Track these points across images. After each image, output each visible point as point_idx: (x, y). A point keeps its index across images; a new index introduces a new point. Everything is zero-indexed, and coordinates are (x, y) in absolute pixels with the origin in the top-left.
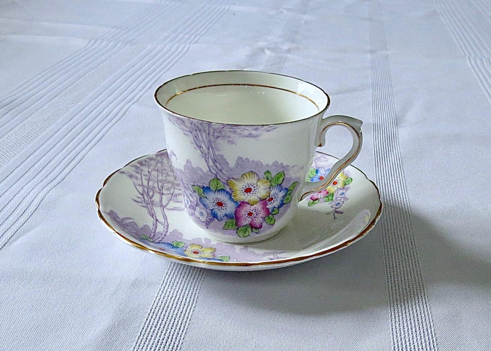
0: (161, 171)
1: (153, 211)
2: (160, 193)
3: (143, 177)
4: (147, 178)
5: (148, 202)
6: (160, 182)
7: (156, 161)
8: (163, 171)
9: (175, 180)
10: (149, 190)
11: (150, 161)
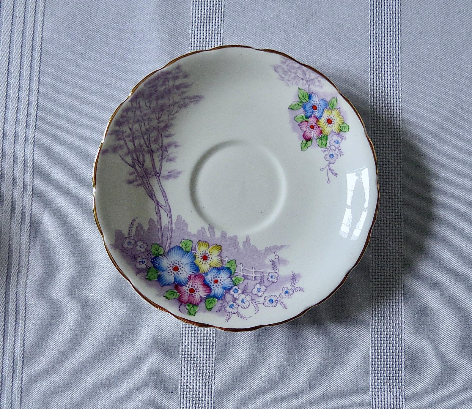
0: (142, 120)
1: (150, 188)
2: (149, 152)
3: (127, 140)
4: (131, 138)
5: (142, 175)
6: (145, 133)
7: (134, 110)
8: (144, 118)
9: (159, 123)
10: (138, 154)
11: (127, 113)
